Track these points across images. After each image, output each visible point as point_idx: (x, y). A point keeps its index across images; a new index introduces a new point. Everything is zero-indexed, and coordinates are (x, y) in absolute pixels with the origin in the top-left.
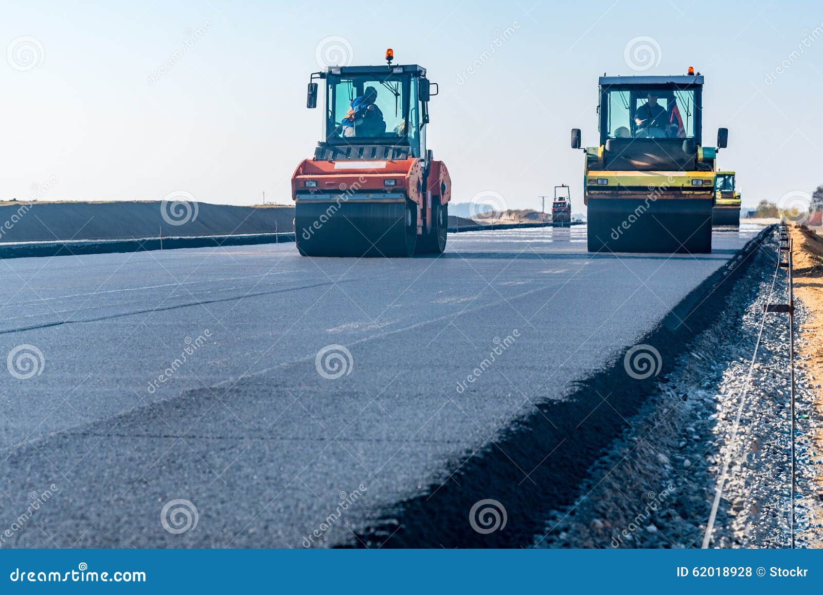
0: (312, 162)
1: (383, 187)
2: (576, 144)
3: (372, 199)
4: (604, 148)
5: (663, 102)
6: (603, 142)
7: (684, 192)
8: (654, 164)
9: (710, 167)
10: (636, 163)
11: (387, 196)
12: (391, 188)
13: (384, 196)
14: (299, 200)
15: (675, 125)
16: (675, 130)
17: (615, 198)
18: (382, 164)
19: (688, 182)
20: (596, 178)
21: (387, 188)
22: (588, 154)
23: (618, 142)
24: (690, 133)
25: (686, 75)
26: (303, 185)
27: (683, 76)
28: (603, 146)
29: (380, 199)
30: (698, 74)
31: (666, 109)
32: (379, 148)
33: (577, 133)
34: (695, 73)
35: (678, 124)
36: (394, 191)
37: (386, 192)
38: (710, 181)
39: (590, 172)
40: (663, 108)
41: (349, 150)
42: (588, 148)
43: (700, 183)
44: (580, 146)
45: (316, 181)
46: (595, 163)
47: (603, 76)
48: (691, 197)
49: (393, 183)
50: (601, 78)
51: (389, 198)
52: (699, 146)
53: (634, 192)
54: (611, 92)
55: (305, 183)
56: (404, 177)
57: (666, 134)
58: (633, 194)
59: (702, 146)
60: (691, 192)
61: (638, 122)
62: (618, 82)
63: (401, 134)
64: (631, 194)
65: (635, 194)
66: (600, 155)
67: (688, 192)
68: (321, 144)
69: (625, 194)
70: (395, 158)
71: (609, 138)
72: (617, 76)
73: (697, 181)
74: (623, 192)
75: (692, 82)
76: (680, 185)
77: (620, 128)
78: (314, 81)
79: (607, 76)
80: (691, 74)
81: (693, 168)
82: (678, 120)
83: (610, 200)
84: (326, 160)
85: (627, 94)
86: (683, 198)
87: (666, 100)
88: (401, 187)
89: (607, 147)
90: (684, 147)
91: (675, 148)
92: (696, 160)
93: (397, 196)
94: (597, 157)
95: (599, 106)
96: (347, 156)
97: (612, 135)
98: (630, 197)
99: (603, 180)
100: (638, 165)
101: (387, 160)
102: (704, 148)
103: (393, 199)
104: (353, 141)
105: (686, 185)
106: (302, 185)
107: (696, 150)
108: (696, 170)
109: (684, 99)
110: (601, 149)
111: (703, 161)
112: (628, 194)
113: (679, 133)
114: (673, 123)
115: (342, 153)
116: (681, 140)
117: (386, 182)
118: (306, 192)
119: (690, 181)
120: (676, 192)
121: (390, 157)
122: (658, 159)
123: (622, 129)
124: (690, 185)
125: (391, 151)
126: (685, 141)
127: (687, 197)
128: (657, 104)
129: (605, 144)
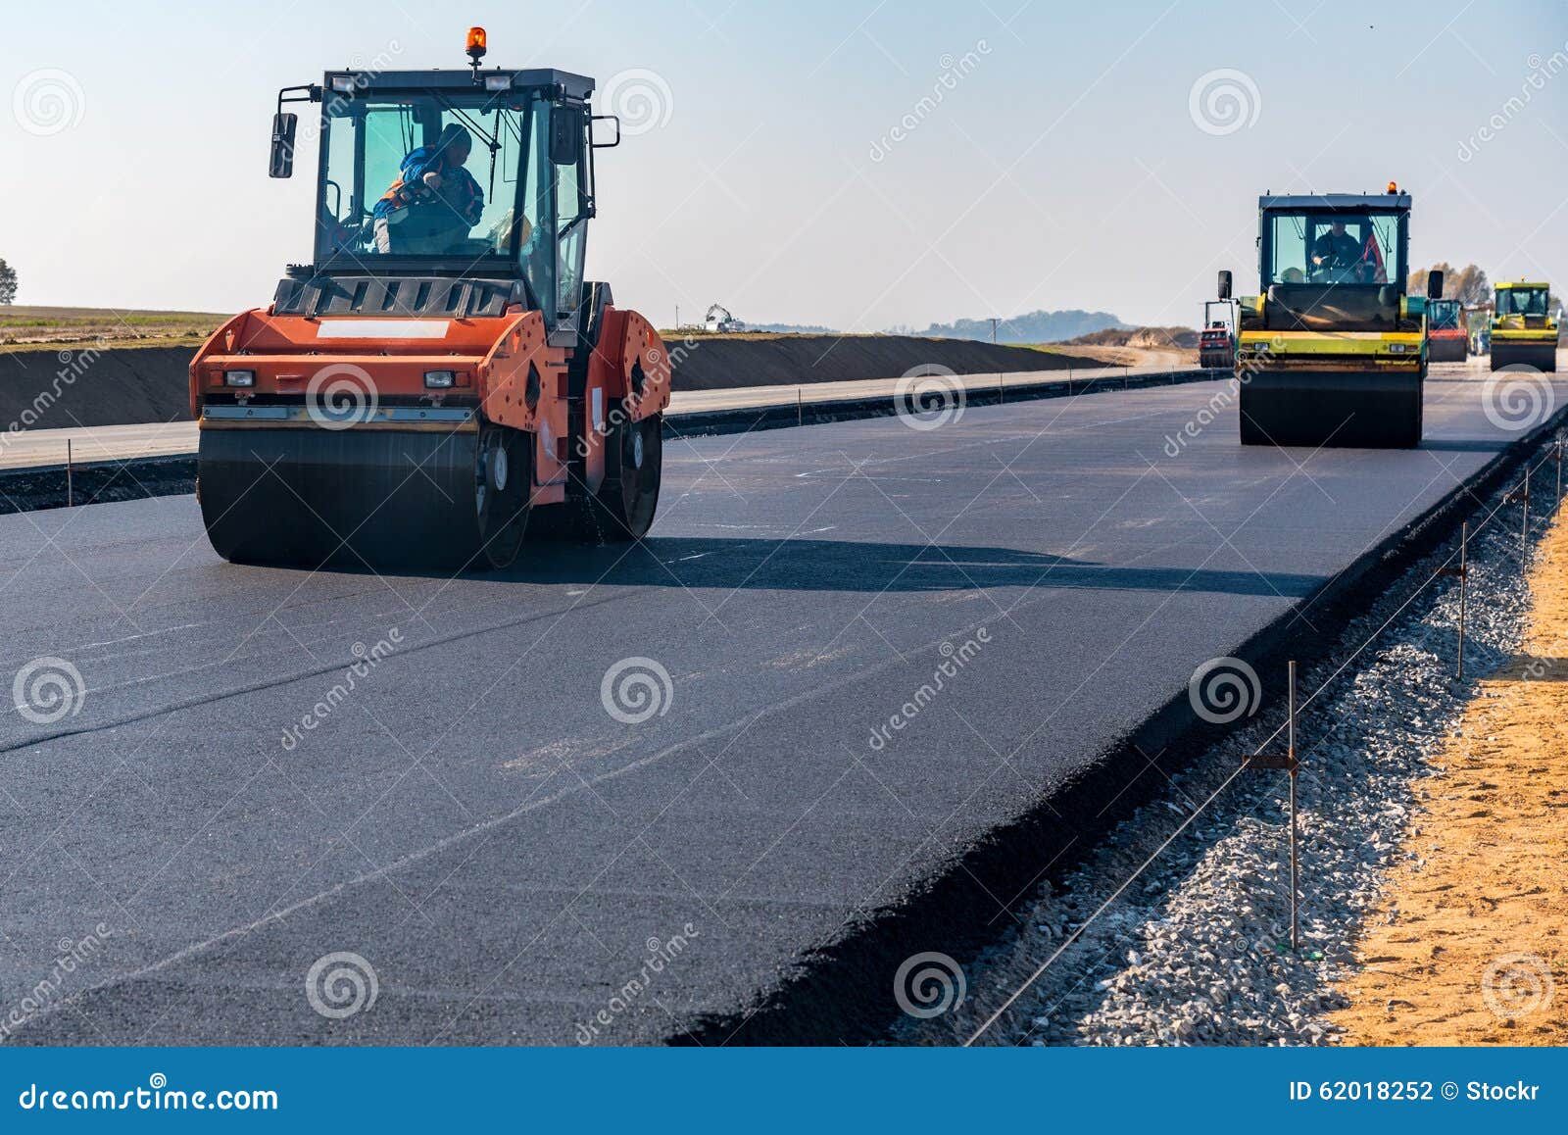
0: (263, 319)
1: (422, 391)
2: (1226, 292)
3: (392, 421)
4: (1267, 297)
5: (1353, 231)
6: (1264, 290)
7: (1378, 362)
8: (1337, 322)
9: (1418, 326)
10: (1311, 319)
11: (430, 414)
12: (443, 394)
13: (423, 415)
14: (210, 419)
15: (1371, 263)
16: (1370, 271)
17: (1278, 369)
18: (435, 329)
19: (1385, 348)
20: (1253, 342)
21: (431, 394)
22: (1242, 307)
23: (1287, 290)
24: (1392, 276)
25: (1385, 194)
26: (220, 382)
27: (1382, 197)
28: (1264, 294)
29: (414, 422)
30: (1403, 193)
31: (1358, 240)
32: (440, 284)
33: (1227, 277)
34: (1399, 192)
35: (1375, 261)
36: (449, 402)
37: (427, 403)
38: (1415, 347)
39: (1244, 332)
40: (1353, 239)
41: (361, 288)
42: (1242, 298)
43: (1402, 349)
44: (1230, 295)
45: (254, 371)
46: (1251, 319)
47: (1265, 194)
48: (1388, 369)
49: (447, 382)
50: (1262, 199)
51: (435, 419)
52: (1402, 296)
53: (1308, 362)
54: (1279, 218)
55: (225, 375)
56: (476, 364)
57: (1358, 277)
58: (1305, 364)
59: (1409, 295)
60: (1389, 362)
61: (1317, 261)
62: (1288, 204)
63: (504, 247)
64: (1302, 365)
65: (1309, 364)
66: (1259, 308)
67: (1384, 362)
68: (295, 270)
69: (1294, 365)
70: (475, 311)
71: (1274, 283)
72: (1285, 195)
73: (1398, 346)
74: (1293, 362)
75: (1393, 204)
76: (1371, 351)
77: (1289, 269)
78: (287, 108)
79: (1271, 194)
80: (1393, 192)
81: (1394, 328)
82: (1375, 255)
83: (1271, 372)
84: (301, 314)
85: (1302, 220)
86: (1377, 370)
87: (1358, 227)
88: (467, 391)
89: (1270, 298)
90: (1381, 297)
91: (1370, 298)
92: (1398, 316)
93: (456, 414)
94: (1255, 311)
95: (1259, 238)
96: (355, 303)
97: (1278, 279)
98: (1300, 368)
99: (1262, 344)
100: (1315, 323)
101: (452, 316)
102: (1411, 300)
103: (445, 422)
104: (381, 265)
105: (1381, 352)
106: (217, 380)
107: (1398, 303)
108: (1397, 330)
109: (1384, 228)
110: (1261, 300)
111: (1408, 317)
112: (1298, 365)
113: (1376, 275)
114: (1368, 259)
115: (343, 294)
116: (1378, 287)
117: (428, 376)
118: (228, 399)
119: (1388, 345)
120: (1367, 362)
121: (460, 310)
122: (1343, 315)
123: (1293, 270)
124: (1387, 352)
125: (467, 290)
126: (1382, 289)
127: (1383, 370)
128: (1345, 233)
129: (1267, 293)
